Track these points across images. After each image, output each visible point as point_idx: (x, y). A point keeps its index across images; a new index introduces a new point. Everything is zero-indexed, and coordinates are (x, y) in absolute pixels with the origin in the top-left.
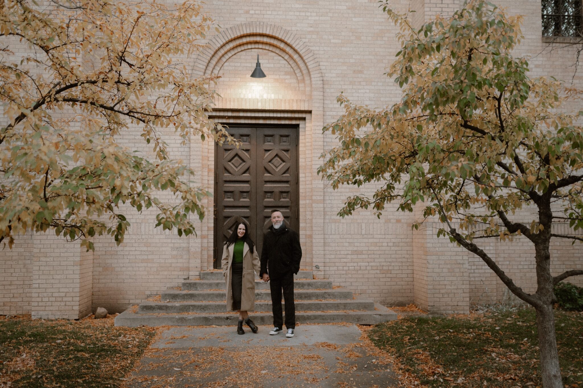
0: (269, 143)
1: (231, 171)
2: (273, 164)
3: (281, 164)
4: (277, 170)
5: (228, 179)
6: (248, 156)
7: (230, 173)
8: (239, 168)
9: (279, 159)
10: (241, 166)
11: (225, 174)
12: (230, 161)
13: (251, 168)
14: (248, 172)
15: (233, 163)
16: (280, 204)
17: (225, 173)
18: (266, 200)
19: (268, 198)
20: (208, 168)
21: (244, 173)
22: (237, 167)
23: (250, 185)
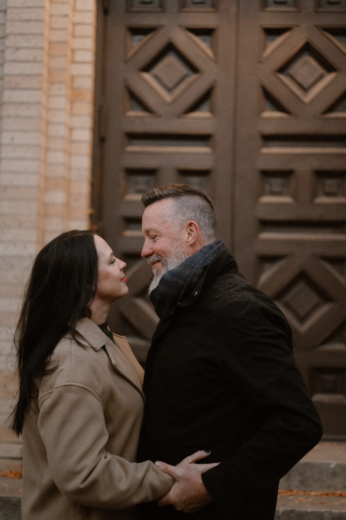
0: (281, 8)
1: (150, 101)
2: (292, 78)
3: (321, 77)
4: (307, 98)
5: (139, 128)
6: (209, 52)
7: (145, 108)
8: (177, 91)
9: (312, 62)
10: (183, 86)
11: (131, 114)
12: (147, 68)
13: (218, 94)
14: (206, 106)
15: (157, 78)
16: (315, 215)
17: (132, 109)
18: (266, 199)
19: (273, 193)
20: (73, 89)
21: (194, 107)
22: (170, 90)
23: (213, 147)
